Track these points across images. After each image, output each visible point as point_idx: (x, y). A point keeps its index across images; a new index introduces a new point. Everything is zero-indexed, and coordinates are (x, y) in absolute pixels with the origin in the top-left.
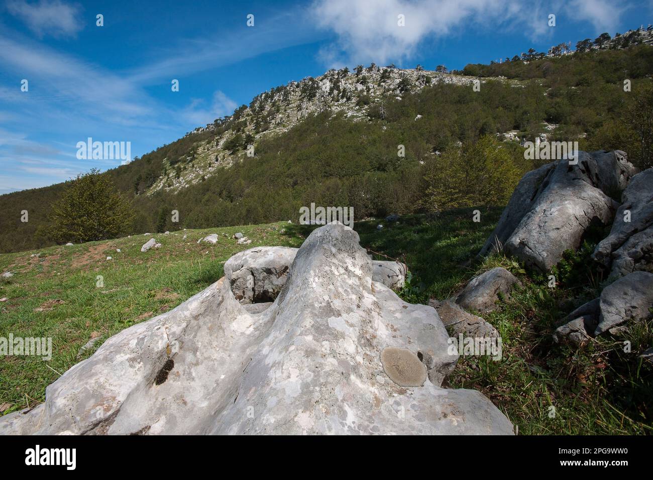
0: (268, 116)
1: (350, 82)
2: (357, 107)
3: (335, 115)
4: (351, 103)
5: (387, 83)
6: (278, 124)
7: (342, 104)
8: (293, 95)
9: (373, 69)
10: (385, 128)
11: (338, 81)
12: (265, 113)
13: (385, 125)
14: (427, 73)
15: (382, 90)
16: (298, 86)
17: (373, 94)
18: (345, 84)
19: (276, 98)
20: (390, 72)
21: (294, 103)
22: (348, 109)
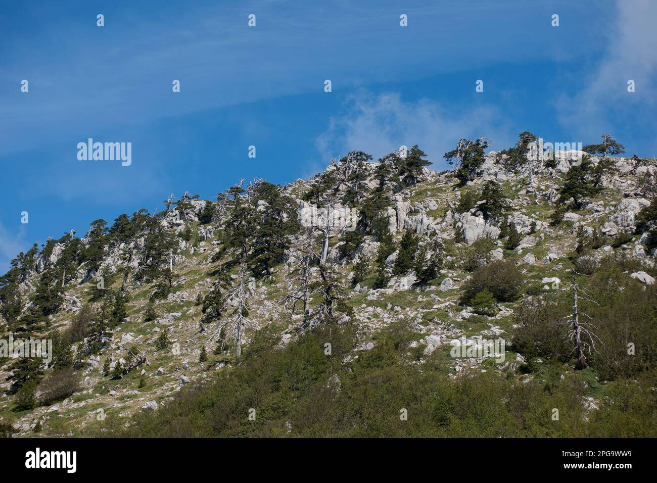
0: (75, 334)
1: (433, 205)
2: (467, 313)
3: (370, 346)
4: (439, 293)
5: (591, 212)
6: (118, 375)
7: (399, 298)
8: (185, 253)
10: (592, 403)
11: (380, 200)
12: (62, 323)
15: (570, 243)
16: (206, 218)
17: (530, 259)
18: (412, 212)
19: (109, 260)
20: (599, 171)
21: (190, 285)
22: (427, 319)
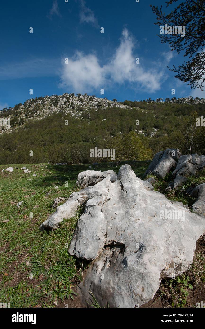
0: (33, 110)
1: (75, 100)
2: (77, 112)
3: (67, 114)
4: (75, 110)
5: (92, 103)
6: (38, 115)
7: (70, 110)
8: (47, 102)
9: (86, 96)
10: (89, 123)
11: (69, 99)
12: (32, 109)
13: (89, 122)
14: (109, 101)
15: (89, 106)
16: (49, 98)
17: (85, 107)
18: (73, 100)
19: (38, 102)
20: (93, 98)
21: (47, 106)
22: (73, 112)
